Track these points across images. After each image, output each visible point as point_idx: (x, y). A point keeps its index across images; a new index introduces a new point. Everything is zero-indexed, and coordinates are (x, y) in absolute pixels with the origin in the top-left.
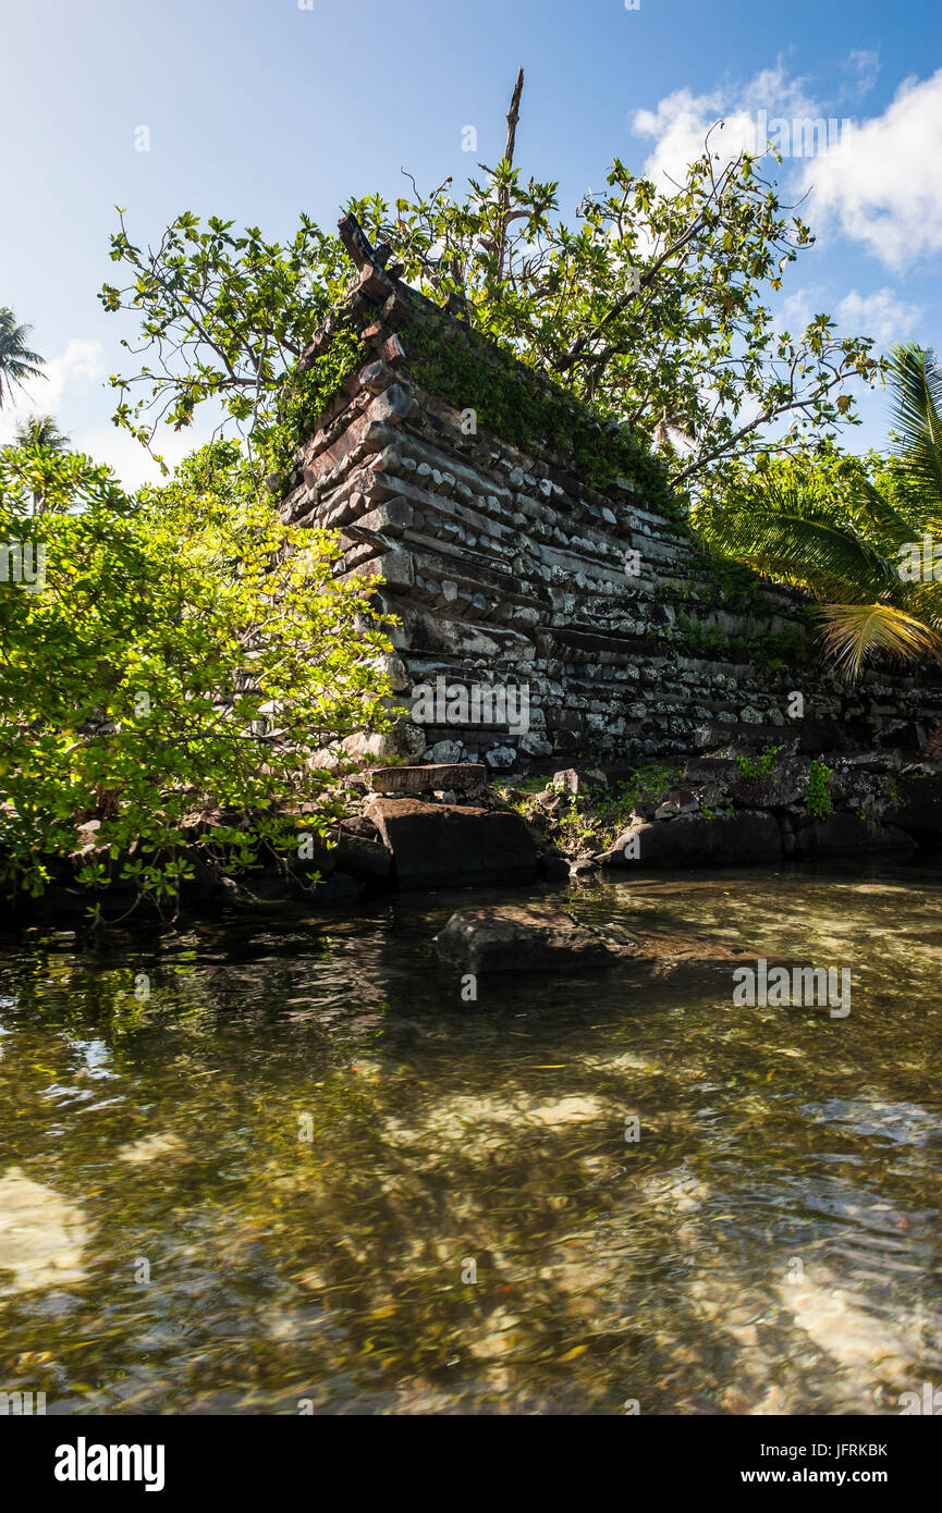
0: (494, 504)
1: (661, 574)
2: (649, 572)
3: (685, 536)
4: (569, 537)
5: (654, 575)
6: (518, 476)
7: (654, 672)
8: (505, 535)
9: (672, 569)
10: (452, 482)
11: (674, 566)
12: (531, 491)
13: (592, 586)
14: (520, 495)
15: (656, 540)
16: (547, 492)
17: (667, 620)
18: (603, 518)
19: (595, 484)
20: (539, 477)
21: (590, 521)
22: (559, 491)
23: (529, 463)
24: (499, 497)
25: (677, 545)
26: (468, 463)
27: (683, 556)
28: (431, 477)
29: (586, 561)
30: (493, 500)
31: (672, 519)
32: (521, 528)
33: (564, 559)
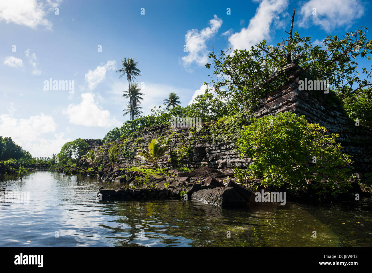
0: (315, 113)
1: (344, 126)
2: (341, 126)
3: (346, 117)
4: (326, 119)
5: (342, 127)
6: (317, 106)
7: (348, 150)
8: (317, 119)
9: (345, 125)
10: (308, 108)
11: (345, 124)
12: (320, 109)
13: (332, 130)
14: (318, 110)
15: (341, 118)
16: (322, 109)
17: (347, 138)
18: (331, 114)
19: (330, 106)
20: (320, 106)
21: (329, 115)
22: (324, 109)
23: (318, 103)
24: (315, 111)
25: (345, 119)
26: (308, 104)
27: (346, 122)
28: (304, 108)
29: (331, 125)
30: (314, 112)
31: (343, 113)
32: (319, 118)
33: (327, 124)
